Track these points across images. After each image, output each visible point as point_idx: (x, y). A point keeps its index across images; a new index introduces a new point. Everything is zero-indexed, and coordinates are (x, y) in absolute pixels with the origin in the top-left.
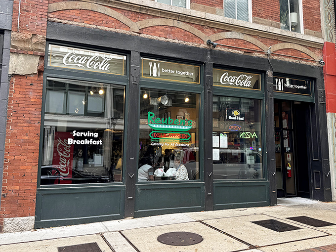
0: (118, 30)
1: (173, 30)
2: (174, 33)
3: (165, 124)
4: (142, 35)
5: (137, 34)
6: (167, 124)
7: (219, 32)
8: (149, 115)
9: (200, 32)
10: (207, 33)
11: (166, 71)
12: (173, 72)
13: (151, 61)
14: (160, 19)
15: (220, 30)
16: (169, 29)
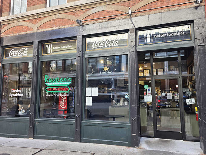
0: (28, 32)
1: (56, 21)
2: (56, 23)
3: (54, 82)
4: (39, 31)
5: (36, 31)
6: (56, 82)
7: (86, 11)
8: (46, 77)
9: (72, 16)
10: (77, 15)
11: (55, 48)
12: (59, 48)
13: (47, 44)
14: (48, 18)
15: (87, 10)
16: (53, 22)
